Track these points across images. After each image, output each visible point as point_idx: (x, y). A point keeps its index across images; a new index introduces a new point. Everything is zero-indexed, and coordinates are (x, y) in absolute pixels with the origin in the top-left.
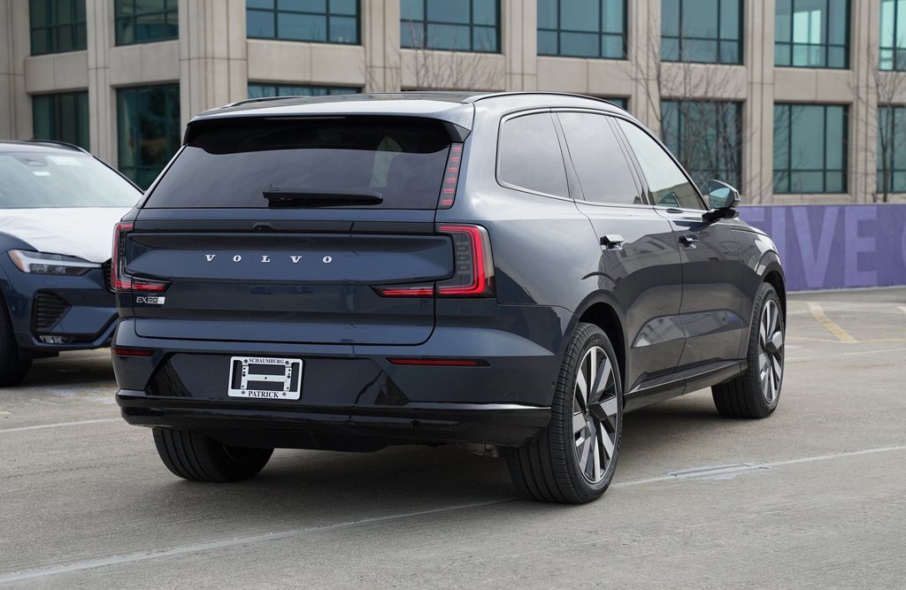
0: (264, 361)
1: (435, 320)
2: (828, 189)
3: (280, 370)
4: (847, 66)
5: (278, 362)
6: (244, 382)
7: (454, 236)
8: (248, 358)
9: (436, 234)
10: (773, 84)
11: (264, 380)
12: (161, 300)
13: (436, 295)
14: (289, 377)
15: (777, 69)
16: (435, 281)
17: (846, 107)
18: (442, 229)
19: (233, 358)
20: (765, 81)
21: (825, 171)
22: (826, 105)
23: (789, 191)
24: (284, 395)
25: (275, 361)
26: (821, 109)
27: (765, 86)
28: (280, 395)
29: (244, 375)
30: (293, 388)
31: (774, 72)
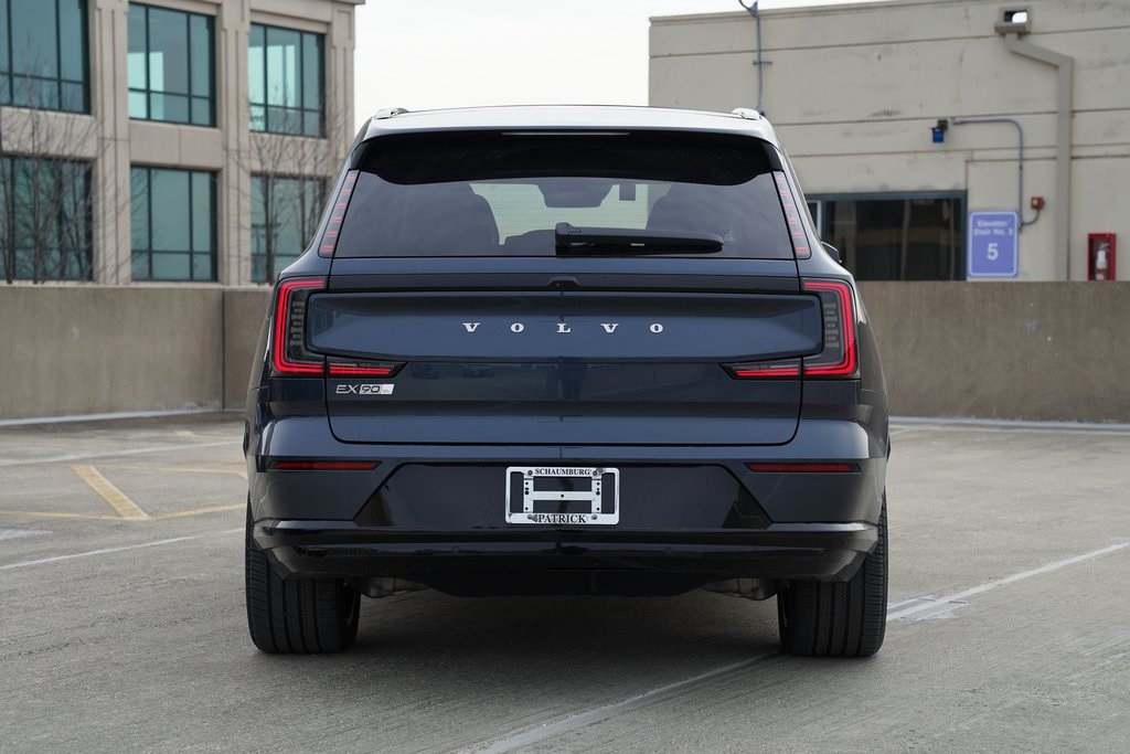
0: (560, 472)
1: (801, 411)
2: (196, 275)
3: (585, 484)
4: (213, 123)
5: (581, 473)
6: (528, 502)
7: (823, 297)
8: (533, 469)
9: (801, 292)
10: (129, 141)
11: (560, 498)
12: (387, 389)
13: (803, 376)
14: (598, 493)
15: (133, 122)
16: (802, 357)
17: (214, 174)
18: (808, 286)
19: (510, 470)
20: (119, 137)
21: (191, 253)
22: (191, 170)
23: (150, 277)
24: (595, 518)
25: (576, 472)
26: (185, 175)
27: (119, 143)
28: (588, 519)
29: (527, 493)
30: (607, 508)
31: (130, 126)
